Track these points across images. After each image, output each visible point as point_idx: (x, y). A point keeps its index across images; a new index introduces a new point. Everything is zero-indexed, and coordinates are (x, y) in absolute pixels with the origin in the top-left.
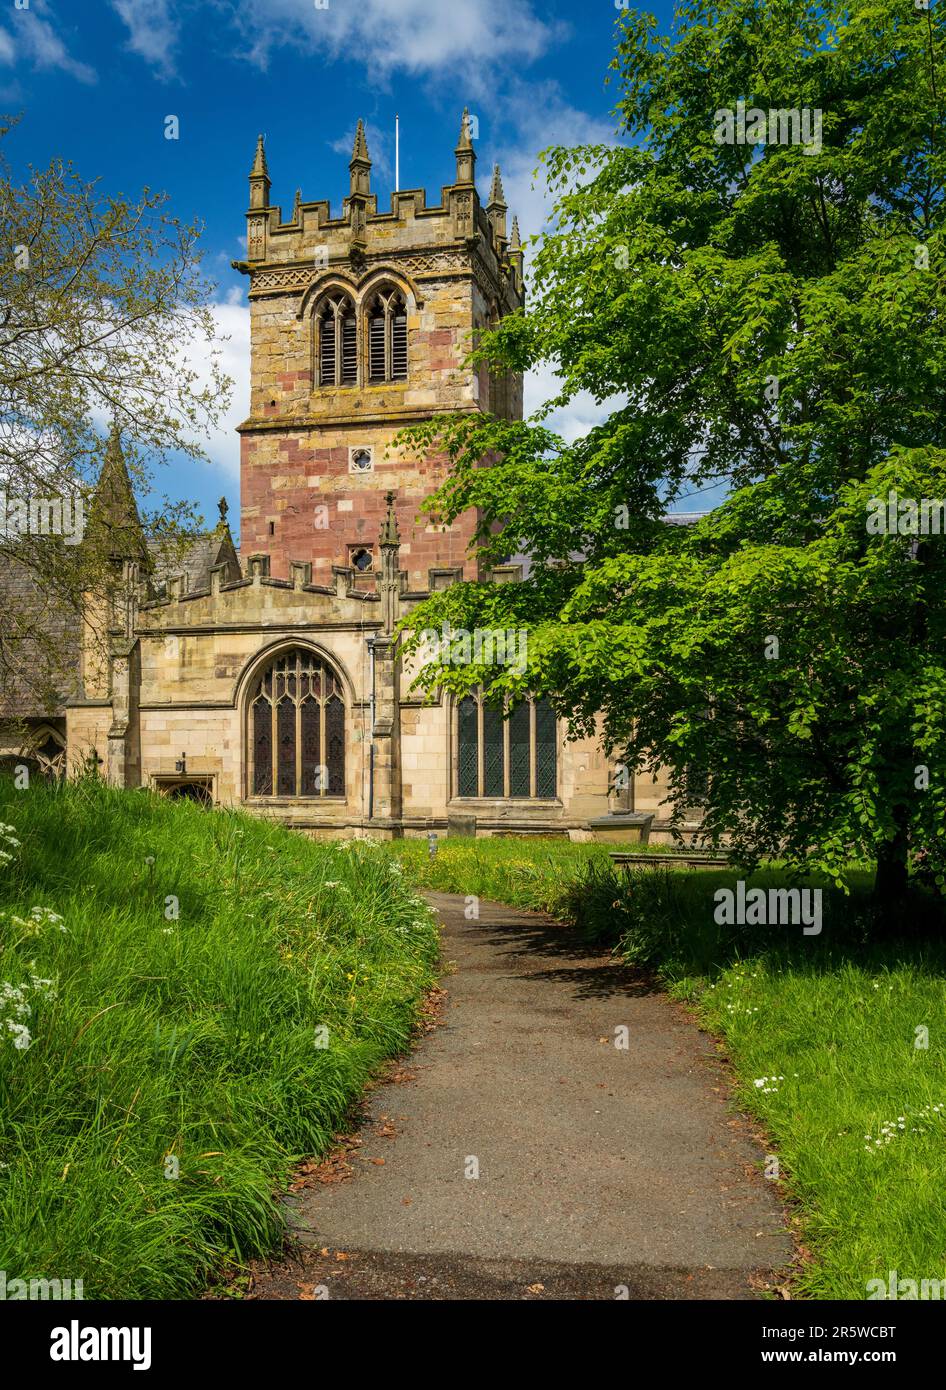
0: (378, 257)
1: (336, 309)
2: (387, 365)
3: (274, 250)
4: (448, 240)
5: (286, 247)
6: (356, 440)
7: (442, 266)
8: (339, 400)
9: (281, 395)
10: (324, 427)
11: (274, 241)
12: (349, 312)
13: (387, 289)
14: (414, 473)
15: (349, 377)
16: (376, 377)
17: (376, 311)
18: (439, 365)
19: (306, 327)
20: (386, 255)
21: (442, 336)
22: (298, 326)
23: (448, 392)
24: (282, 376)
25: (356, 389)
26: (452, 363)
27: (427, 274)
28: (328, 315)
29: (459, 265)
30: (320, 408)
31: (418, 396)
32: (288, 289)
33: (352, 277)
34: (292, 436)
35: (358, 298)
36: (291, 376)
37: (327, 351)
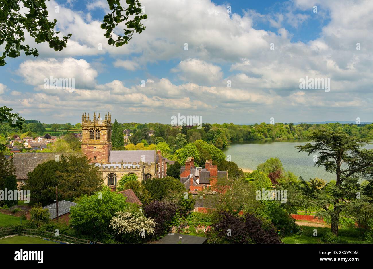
0: (97, 127)
1: (92, 131)
2: (98, 137)
3: (85, 125)
4: (104, 126)
5: (86, 125)
6: (94, 146)
7: (104, 128)
8: (92, 141)
9: (86, 140)
10: (91, 144)
11: (85, 124)
12: (93, 131)
13: (98, 130)
14: (101, 149)
15: (93, 138)
16: (96, 139)
17: (96, 131)
18: (103, 138)
19: (89, 133)
20: (98, 127)
21: (104, 135)
22: (88, 133)
23: (104, 141)
24: (86, 138)
25: (94, 140)
26: (105, 138)
27: (102, 129)
28: (91, 131)
29: (105, 128)
30: (90, 142)
31: (101, 141)
32: (87, 129)
33: (94, 128)
34: (87, 145)
35: (95, 131)
36: (87, 138)
37: (91, 135)
